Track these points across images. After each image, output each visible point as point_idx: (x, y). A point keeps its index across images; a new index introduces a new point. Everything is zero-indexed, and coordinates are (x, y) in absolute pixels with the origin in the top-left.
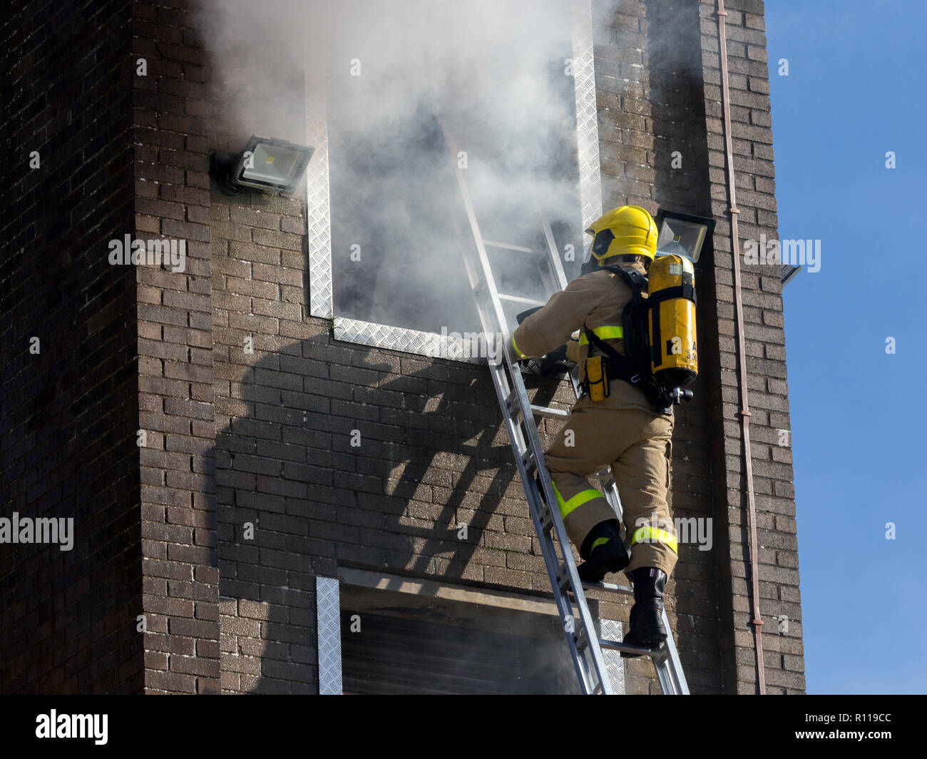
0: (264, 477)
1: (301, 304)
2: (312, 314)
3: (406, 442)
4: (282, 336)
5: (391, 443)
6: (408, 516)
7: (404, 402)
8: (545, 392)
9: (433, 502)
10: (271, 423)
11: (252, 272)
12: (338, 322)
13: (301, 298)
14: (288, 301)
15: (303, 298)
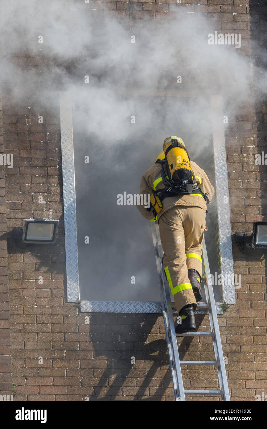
0: (44, 387)
1: (63, 297)
2: (68, 302)
3: (121, 358)
4: (52, 315)
5: (113, 360)
6: (123, 395)
7: (120, 338)
8: (199, 322)
9: (136, 386)
10: (47, 359)
11: (36, 285)
12: (83, 302)
13: (63, 294)
14: (56, 297)
15: (64, 294)
